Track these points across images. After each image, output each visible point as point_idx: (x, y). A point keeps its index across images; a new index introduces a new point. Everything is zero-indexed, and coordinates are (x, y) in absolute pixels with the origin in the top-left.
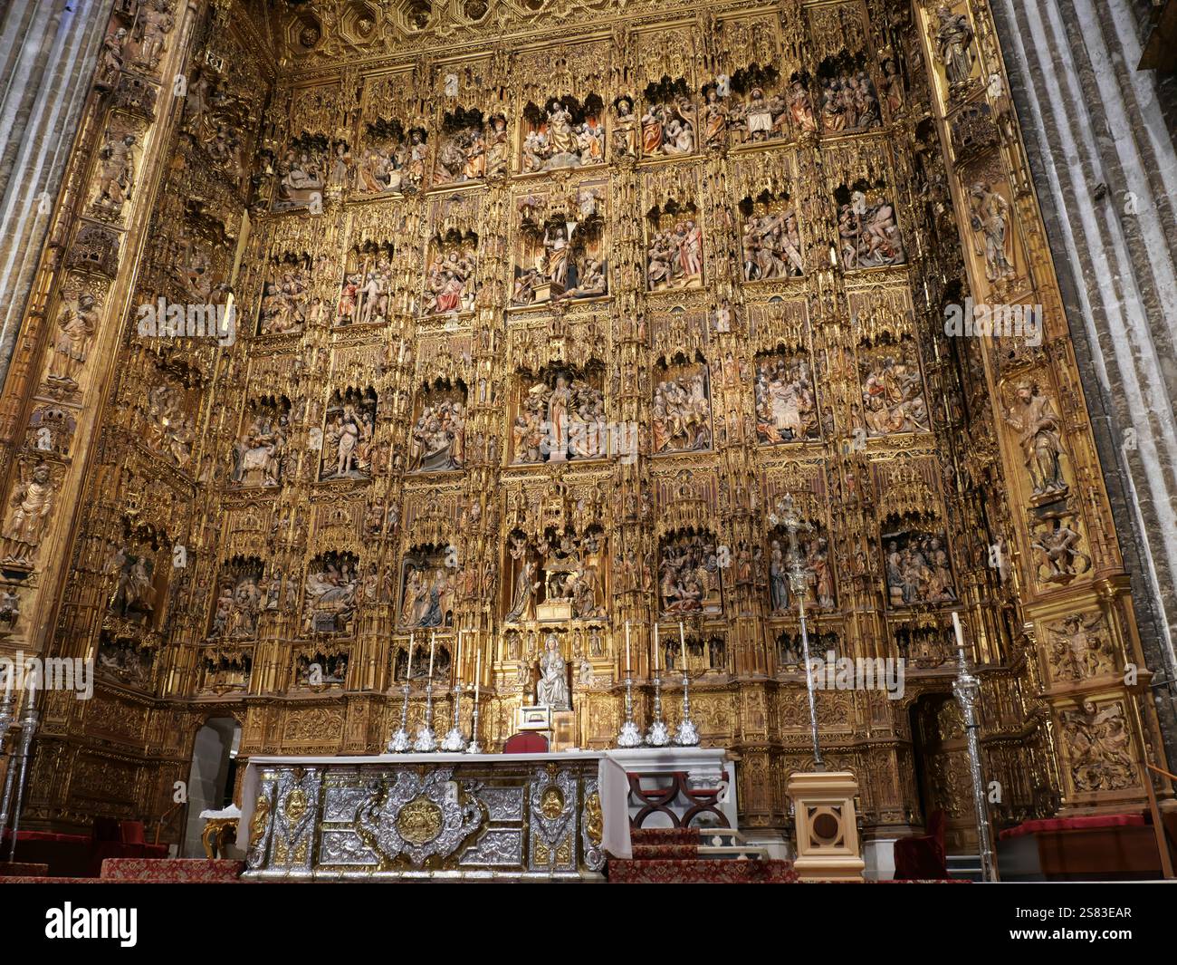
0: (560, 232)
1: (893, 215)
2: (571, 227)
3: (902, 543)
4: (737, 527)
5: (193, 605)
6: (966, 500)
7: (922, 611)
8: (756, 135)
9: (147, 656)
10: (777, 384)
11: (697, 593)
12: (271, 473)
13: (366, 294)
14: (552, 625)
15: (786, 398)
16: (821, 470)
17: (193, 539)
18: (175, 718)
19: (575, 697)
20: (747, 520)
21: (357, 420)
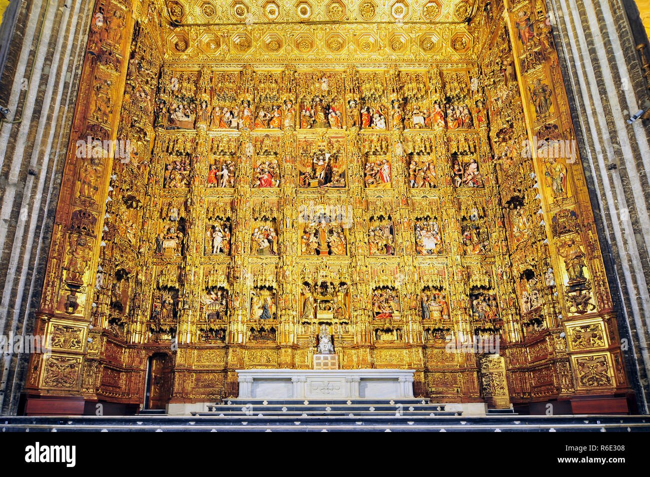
0: (321, 157)
1: (478, 168)
2: (327, 156)
3: (477, 297)
4: (408, 286)
5: (143, 305)
6: (507, 282)
7: (487, 322)
8: (416, 126)
9: (122, 325)
10: (423, 231)
11: (391, 311)
12: (178, 250)
13: (222, 175)
14: (325, 321)
15: (429, 238)
16: (444, 267)
17: (139, 277)
18: (138, 352)
19: (336, 349)
20: (414, 284)
21: (222, 231)
